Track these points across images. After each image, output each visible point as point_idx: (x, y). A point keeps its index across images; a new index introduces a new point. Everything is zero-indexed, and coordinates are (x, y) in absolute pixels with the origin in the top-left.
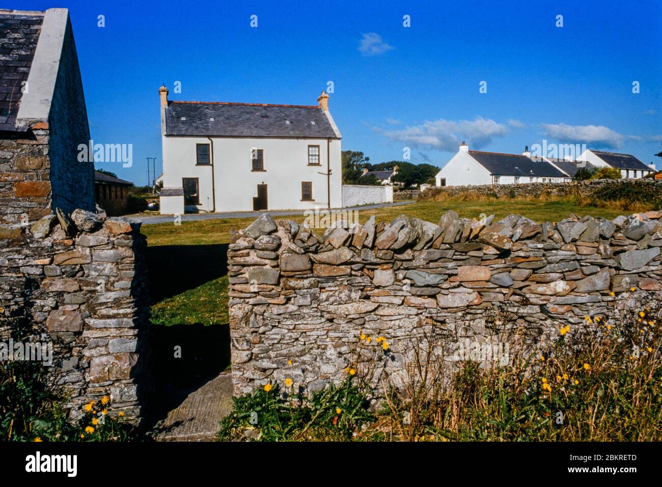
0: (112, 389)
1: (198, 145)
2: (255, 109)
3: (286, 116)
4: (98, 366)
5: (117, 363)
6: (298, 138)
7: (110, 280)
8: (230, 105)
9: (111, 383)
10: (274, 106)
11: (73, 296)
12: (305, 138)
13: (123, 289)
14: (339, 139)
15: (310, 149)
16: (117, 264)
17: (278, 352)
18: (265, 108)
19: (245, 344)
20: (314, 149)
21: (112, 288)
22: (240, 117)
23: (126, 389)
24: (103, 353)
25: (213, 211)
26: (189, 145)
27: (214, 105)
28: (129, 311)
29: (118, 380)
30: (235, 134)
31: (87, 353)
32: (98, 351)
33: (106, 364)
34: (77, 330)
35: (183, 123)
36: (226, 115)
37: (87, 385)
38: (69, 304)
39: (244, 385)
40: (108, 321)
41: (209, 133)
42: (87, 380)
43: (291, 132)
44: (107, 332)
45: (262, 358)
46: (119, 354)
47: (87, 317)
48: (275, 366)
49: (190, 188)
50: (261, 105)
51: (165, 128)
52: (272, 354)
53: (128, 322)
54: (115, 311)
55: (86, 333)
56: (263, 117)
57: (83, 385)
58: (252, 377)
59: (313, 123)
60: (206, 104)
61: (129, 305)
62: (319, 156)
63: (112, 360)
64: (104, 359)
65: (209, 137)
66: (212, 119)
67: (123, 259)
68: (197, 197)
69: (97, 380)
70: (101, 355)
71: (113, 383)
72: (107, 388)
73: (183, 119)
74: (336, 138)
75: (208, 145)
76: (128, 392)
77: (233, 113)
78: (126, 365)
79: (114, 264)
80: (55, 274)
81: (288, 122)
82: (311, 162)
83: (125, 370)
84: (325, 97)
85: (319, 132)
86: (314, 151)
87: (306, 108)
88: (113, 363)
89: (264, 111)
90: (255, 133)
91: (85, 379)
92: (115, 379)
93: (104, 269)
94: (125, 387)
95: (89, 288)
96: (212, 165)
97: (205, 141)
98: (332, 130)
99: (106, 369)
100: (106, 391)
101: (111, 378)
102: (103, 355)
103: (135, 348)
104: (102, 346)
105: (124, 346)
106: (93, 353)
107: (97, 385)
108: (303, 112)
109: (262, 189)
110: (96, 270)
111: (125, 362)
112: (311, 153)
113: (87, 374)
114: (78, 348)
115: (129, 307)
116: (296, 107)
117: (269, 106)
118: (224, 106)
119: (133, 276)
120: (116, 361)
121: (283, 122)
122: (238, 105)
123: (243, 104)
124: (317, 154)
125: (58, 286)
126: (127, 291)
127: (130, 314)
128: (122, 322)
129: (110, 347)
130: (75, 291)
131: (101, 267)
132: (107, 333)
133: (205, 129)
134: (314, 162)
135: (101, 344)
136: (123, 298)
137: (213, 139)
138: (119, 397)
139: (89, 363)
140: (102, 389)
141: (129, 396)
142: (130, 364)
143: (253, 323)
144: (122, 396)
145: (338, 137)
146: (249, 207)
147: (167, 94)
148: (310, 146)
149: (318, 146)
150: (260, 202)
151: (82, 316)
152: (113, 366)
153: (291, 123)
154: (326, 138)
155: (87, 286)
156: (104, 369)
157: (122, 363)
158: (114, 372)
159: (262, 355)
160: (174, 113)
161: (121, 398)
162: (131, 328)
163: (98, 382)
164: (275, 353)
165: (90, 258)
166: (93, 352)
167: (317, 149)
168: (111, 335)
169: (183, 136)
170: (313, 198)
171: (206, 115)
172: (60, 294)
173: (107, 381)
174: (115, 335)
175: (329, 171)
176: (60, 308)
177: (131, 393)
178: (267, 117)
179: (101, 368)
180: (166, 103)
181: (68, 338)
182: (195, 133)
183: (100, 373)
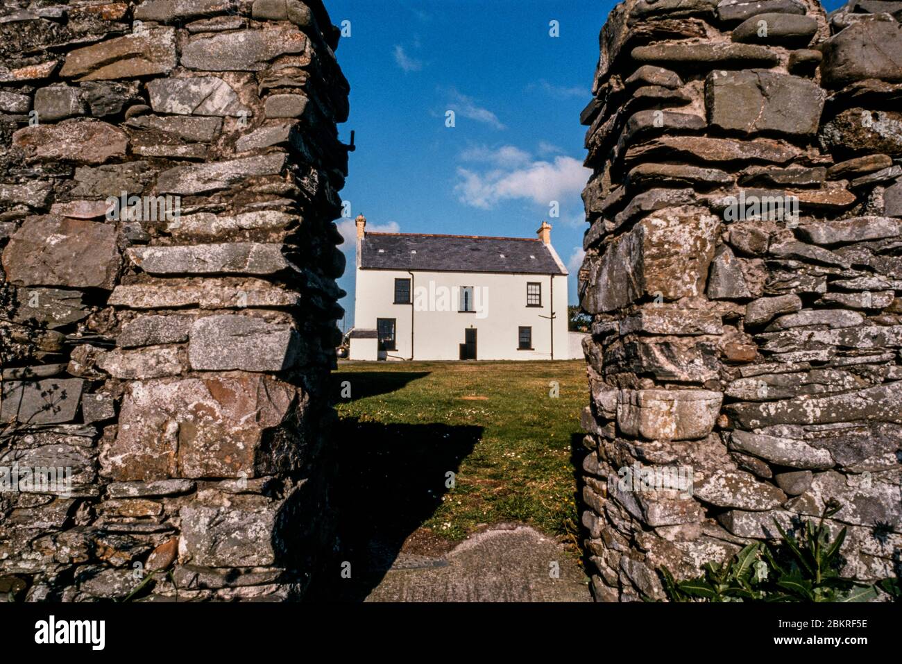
0: (187, 512)
1: (397, 280)
2: (464, 241)
3: (500, 249)
4: (145, 413)
5: (211, 411)
6: (514, 273)
7: (226, 128)
8: (435, 237)
9: (186, 486)
10: (486, 238)
11: (100, 174)
12: (523, 273)
13: (262, 151)
14: (565, 275)
15: (530, 287)
16: (254, 78)
17: (835, 400)
18: (476, 240)
19: (699, 361)
20: (534, 287)
21: (229, 151)
22: (446, 250)
23: (234, 517)
24: (168, 368)
25: (411, 359)
26: (387, 279)
27: (417, 236)
28: (273, 217)
29: (210, 479)
30: (439, 268)
31: (114, 364)
32: (153, 362)
33: (172, 408)
34: (95, 281)
35: (381, 255)
36: (430, 248)
37: (103, 490)
38: (86, 197)
39: (692, 532)
40: (200, 249)
41: (410, 266)
42: (106, 470)
43: (507, 267)
44: (192, 289)
45: (769, 422)
46: (222, 378)
47: (136, 242)
48: (822, 455)
49: (385, 331)
50: (471, 238)
51: (360, 260)
52: (812, 408)
53: (266, 256)
54: (228, 222)
55: (123, 295)
56: (473, 250)
57: (86, 486)
58: (728, 499)
59: (532, 257)
60: (406, 236)
61: (277, 202)
62: (540, 295)
63: (197, 394)
64: (168, 391)
65: (409, 270)
66: (414, 252)
67: (272, 61)
68: (393, 342)
69: (137, 471)
70: (162, 376)
71: (193, 490)
72: (170, 508)
73: (381, 251)
74: (561, 274)
75: (409, 280)
76: (242, 529)
77: (438, 245)
78: (243, 419)
79: (244, 80)
80: (64, 112)
81: (502, 256)
82: (530, 302)
83: (236, 437)
84: (547, 228)
85: (540, 267)
86: (535, 290)
87: (523, 240)
88: (199, 407)
89: (475, 244)
90: (463, 267)
91: (98, 466)
92: (198, 472)
93: (210, 96)
94: (233, 507)
95: (154, 150)
96: (412, 304)
97: (404, 275)
98: (556, 265)
99: (172, 427)
100: (164, 517)
101: (188, 470)
102: (170, 375)
103: (281, 357)
104: (169, 345)
105: (243, 343)
106: (133, 365)
107: (133, 491)
108: (520, 245)
109: (471, 334)
110: (185, 97)
111: (243, 409)
112: (529, 292)
113: (107, 446)
114: (88, 347)
115: (277, 208)
116: (512, 239)
117: (480, 238)
118: (428, 237)
119: (299, 110)
120: (209, 403)
121: (496, 256)
122: (444, 237)
123: (450, 236)
124: (538, 293)
125: (66, 142)
126: (273, 157)
127: (275, 229)
128: (246, 255)
129: (195, 347)
130: (110, 160)
131: (205, 89)
132: (191, 295)
133: (405, 262)
134: (533, 302)
135: (163, 334)
136: (258, 178)
137: (414, 273)
138: (203, 545)
139: (117, 406)
140: (150, 509)
141: (241, 544)
142: (258, 417)
143: (729, 277)
144: (215, 542)
145: (563, 272)
146: (455, 355)
147: (365, 225)
148: (529, 284)
149: (539, 284)
150: (468, 350)
151: (119, 240)
152: (197, 418)
153: (506, 256)
154: (548, 274)
155: (150, 144)
156: (162, 428)
157: (230, 412)
158: (198, 443)
159: (772, 408)
160: (371, 245)
161: (212, 551)
162: (274, 278)
163: (139, 481)
164: (823, 401)
165: (172, 58)
166: (136, 361)
167: (538, 287)
168: (203, 303)
169: (379, 269)
170: (533, 347)
171: (407, 247)
172: (66, 167)
173: (170, 477)
174: (216, 301)
175: (553, 314)
176: (56, 208)
177: (251, 535)
178: (478, 250)
179: (153, 421)
180: (363, 234)
181: (64, 308)
182: (395, 266)
183: (149, 440)
